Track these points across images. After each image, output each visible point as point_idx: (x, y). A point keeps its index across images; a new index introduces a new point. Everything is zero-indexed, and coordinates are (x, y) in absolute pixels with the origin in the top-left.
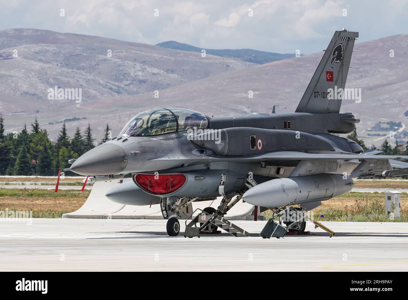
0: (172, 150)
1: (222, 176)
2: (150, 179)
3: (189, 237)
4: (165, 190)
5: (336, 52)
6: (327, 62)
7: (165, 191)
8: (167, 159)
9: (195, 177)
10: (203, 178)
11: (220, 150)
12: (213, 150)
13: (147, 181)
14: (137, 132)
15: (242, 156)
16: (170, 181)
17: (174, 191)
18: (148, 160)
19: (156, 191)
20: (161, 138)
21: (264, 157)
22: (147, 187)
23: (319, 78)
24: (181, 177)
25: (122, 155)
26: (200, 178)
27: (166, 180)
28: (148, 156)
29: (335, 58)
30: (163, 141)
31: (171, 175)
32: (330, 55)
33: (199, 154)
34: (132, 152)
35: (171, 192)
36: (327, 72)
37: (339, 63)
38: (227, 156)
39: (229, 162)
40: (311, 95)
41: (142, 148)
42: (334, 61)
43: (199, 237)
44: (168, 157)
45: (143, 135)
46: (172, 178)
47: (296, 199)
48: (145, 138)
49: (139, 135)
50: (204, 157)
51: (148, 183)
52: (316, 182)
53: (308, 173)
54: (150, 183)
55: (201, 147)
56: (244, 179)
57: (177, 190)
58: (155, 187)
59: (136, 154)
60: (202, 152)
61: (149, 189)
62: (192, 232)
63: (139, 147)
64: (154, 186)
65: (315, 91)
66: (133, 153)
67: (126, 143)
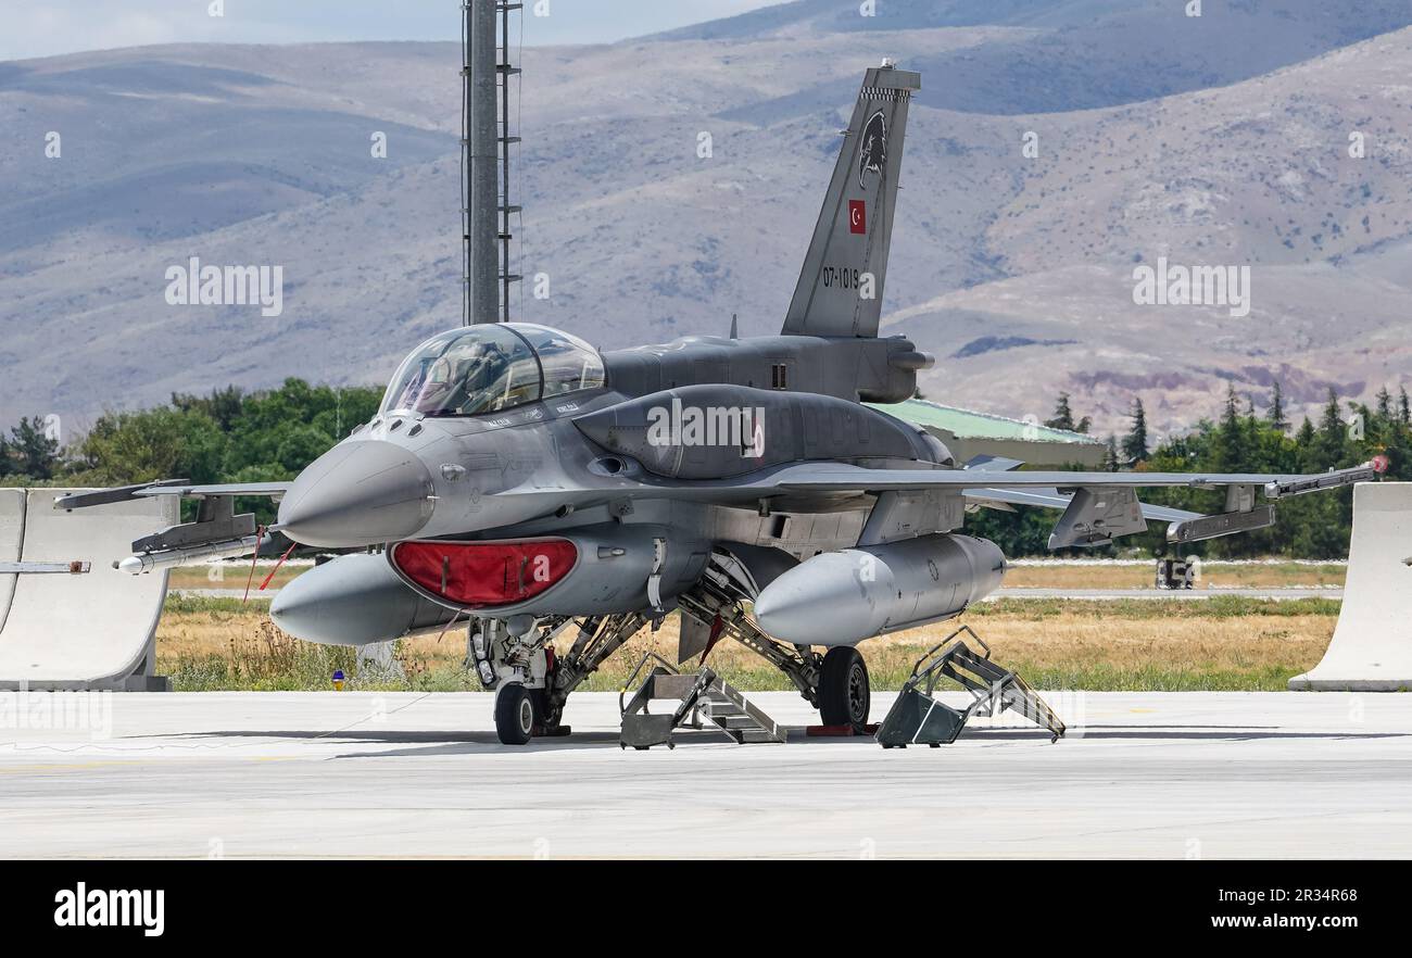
0: (540, 462)
1: (656, 546)
2: (446, 559)
3: (638, 748)
4: (503, 593)
5: (871, 139)
6: (850, 170)
7: (501, 596)
8: (532, 490)
9: (599, 548)
10: (622, 552)
11: (661, 457)
12: (640, 458)
13: (435, 562)
14: (439, 403)
15: (719, 479)
16: (518, 564)
17: (532, 596)
18: (487, 493)
19: (467, 597)
20: (508, 422)
21: (781, 482)
22: (437, 585)
23: (834, 222)
24: (558, 549)
25: (422, 478)
26: (615, 552)
27: (505, 560)
28: (486, 482)
29: (867, 156)
30: (514, 432)
31: (521, 544)
32: (856, 148)
33: (609, 474)
34: (446, 469)
35: (525, 599)
36: (853, 204)
37: (877, 172)
38: (681, 479)
39: (674, 498)
40: (818, 278)
41: (468, 456)
42: (867, 166)
43: (672, 747)
44: (533, 482)
45: (459, 411)
46: (524, 553)
47: (888, 619)
48: (467, 420)
49: (447, 413)
50: (621, 484)
51: (439, 569)
52: (930, 561)
53: (902, 534)
54: (447, 567)
55: (608, 451)
56: (706, 553)
57: (543, 594)
58: (464, 585)
59: (456, 475)
60: (613, 466)
61: (444, 591)
62: (648, 731)
63: (462, 453)
64: (461, 582)
65: (825, 265)
66: (448, 472)
67: (420, 436)
